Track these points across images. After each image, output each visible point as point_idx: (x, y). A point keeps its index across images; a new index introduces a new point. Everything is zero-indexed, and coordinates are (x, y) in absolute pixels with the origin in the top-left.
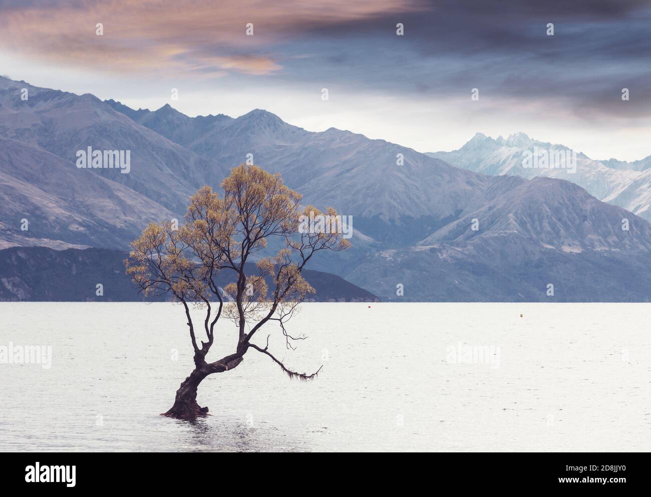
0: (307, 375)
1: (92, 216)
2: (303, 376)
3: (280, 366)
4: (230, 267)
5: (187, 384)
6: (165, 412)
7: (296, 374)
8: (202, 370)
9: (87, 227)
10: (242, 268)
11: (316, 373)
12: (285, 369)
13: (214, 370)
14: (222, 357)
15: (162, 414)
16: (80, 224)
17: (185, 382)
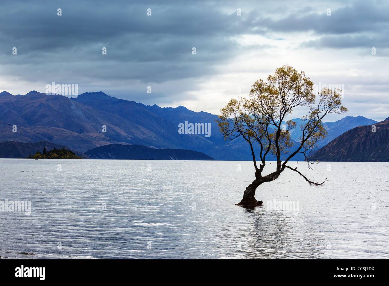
0: (319, 183)
1: (134, 135)
2: (317, 184)
3: (304, 179)
4: (272, 124)
5: (250, 188)
6: (238, 203)
7: (313, 183)
8: (259, 180)
9: (132, 138)
10: (280, 124)
11: (324, 183)
12: (307, 180)
13: (266, 180)
14: (270, 173)
15: (236, 205)
16: (130, 138)
17: (249, 187)
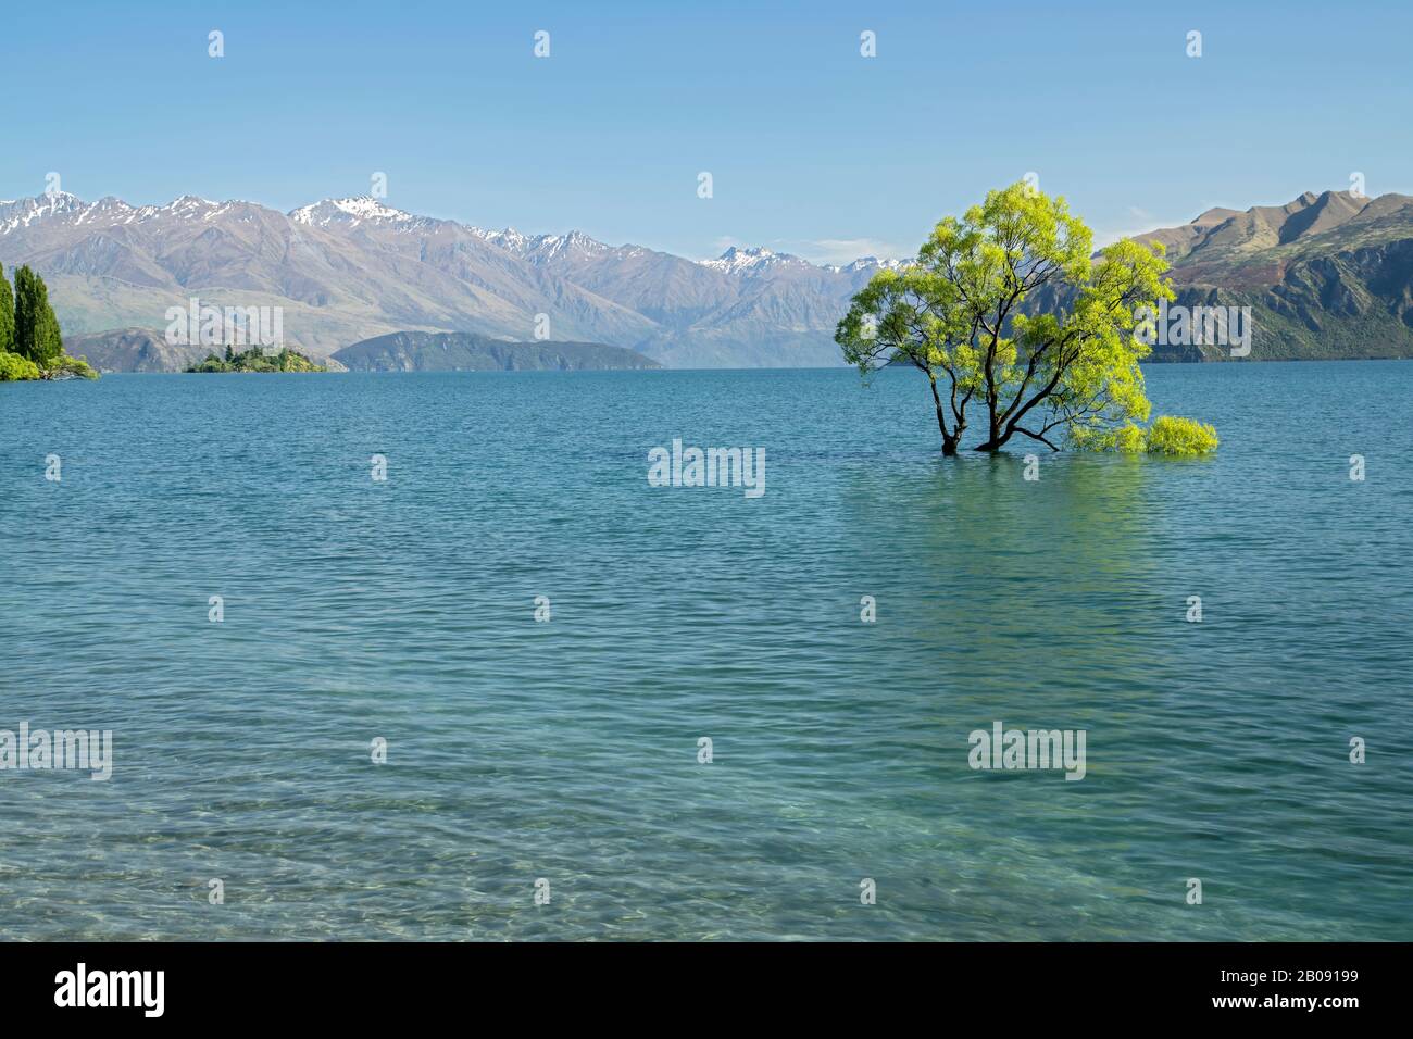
1: (456, 309)
9: (453, 317)
16: (448, 315)
